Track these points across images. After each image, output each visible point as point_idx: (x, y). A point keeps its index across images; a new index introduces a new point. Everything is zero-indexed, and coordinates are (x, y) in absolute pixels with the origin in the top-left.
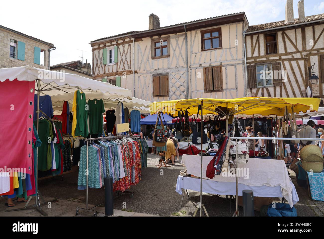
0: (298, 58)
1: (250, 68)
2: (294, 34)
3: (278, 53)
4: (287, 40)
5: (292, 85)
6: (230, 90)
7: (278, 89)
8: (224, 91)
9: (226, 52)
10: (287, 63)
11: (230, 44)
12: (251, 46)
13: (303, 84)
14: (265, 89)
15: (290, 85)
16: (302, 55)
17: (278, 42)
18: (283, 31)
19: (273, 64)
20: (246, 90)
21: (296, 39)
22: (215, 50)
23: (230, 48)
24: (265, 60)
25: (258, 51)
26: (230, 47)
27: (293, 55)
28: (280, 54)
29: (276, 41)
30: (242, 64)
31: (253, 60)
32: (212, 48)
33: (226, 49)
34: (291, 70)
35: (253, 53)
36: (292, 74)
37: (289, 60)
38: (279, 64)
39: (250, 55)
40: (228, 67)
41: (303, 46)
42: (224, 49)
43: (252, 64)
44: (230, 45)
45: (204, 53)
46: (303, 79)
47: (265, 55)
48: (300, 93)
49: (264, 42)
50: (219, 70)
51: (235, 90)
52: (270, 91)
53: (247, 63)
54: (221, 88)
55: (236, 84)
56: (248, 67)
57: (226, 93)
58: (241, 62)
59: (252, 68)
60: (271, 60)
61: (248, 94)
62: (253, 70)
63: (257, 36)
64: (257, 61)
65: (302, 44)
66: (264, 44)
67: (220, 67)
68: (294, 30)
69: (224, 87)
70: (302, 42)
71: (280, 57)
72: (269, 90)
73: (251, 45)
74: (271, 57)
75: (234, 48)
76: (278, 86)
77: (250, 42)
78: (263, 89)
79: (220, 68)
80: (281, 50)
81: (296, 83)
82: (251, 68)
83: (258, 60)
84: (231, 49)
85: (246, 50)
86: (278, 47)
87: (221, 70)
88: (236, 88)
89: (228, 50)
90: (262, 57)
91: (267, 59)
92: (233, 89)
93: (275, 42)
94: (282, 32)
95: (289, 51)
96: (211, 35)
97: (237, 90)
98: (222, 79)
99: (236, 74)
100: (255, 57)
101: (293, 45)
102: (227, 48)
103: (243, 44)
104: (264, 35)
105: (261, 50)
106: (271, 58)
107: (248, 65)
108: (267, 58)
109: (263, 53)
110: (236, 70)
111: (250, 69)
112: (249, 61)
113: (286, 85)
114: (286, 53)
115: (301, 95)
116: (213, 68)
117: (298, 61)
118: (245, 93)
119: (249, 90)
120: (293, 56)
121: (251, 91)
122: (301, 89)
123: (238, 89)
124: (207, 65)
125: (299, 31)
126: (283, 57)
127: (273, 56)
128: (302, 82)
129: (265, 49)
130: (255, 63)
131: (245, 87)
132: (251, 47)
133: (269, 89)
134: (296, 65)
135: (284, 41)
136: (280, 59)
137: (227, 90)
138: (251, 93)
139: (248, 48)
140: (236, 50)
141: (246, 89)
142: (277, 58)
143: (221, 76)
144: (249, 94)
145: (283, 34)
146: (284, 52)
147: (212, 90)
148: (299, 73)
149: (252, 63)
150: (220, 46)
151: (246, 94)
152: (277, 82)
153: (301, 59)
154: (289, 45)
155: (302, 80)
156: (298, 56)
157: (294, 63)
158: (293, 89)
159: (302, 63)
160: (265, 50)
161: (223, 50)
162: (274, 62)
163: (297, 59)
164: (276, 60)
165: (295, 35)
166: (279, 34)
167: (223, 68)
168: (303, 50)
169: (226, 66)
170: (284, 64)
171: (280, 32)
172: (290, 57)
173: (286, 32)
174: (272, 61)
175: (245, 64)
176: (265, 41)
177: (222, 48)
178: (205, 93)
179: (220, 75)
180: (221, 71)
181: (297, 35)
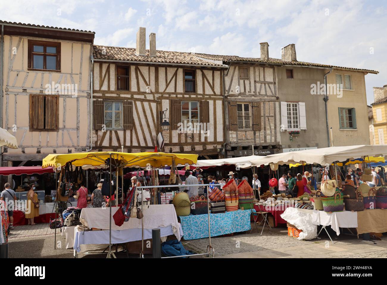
0: (150, 99)
1: (97, 103)
2: (148, 72)
3: (130, 90)
4: (140, 77)
5: (143, 130)
6: (69, 130)
7: (128, 133)
8: (60, 131)
9: (66, 79)
10: (139, 104)
11: (72, 68)
12: (100, 77)
13: (154, 130)
14: (113, 132)
15: (141, 130)
16: (154, 97)
17: (131, 78)
18: (136, 66)
19: (124, 103)
20: (91, 132)
21: (149, 78)
22: (50, 72)
23: (71, 74)
24: (115, 97)
25: (107, 84)
26: (72, 72)
27: (145, 95)
28: (132, 92)
29: (129, 75)
30: (86, 97)
31: (100, 95)
32: (45, 68)
33: (66, 73)
34: (143, 112)
35: (101, 85)
36: (144, 117)
37: (142, 101)
38: (131, 103)
39: (97, 88)
40: (67, 98)
41: (156, 87)
42: (64, 73)
43: (99, 100)
44: (72, 70)
45: (32, 73)
46: (154, 124)
47: (116, 91)
48: (151, 140)
49: (115, 75)
50: (54, 101)
51: (76, 131)
52: (119, 135)
53: (94, 97)
54: (56, 126)
55: (78, 123)
56: (94, 102)
57: (62, 134)
58: (86, 95)
59: (100, 105)
60: (122, 97)
61: (93, 137)
62: (101, 108)
63: (107, 65)
64: (105, 96)
65: (155, 85)
66: (115, 77)
67: (56, 97)
68: (147, 67)
69: (61, 126)
70: (155, 83)
71: (132, 95)
72: (118, 133)
73: (99, 75)
74: (122, 94)
75: (78, 74)
76: (129, 129)
77: (99, 71)
78: (111, 132)
79: (55, 99)
80: (134, 88)
81: (147, 127)
82: (98, 104)
83: (107, 95)
84: (73, 76)
85: (93, 81)
86: (131, 83)
87: (56, 102)
88: (78, 129)
89: (69, 76)
90: (112, 92)
91: (118, 96)
92: (73, 129)
93: (127, 76)
94: (136, 67)
95: (142, 90)
96: (45, 50)
97: (78, 131)
98: (59, 114)
99: (78, 110)
100: (104, 91)
101: (146, 84)
102: (67, 74)
103: (89, 72)
104: (116, 66)
105: (111, 84)
106: (122, 96)
107: (95, 99)
108: (117, 94)
109: (113, 88)
110: (78, 104)
111: (97, 106)
112: (95, 94)
113: (137, 129)
114: (139, 93)
115: (152, 142)
116: (45, 97)
117: (150, 103)
118: (89, 136)
119: (94, 132)
120: (145, 97)
121: (97, 134)
122: (152, 135)
123: (80, 129)
124: (36, 92)
125: (153, 69)
126: (136, 96)
127: (125, 94)
128: (154, 127)
129: (115, 84)
130: (104, 99)
131: (89, 128)
132: (99, 78)
133: (118, 132)
134: (148, 107)
135: (137, 78)
136: (132, 98)
137: (65, 130)
138: (96, 136)
139: (95, 78)
140: (80, 78)
141: (90, 131)
142: (129, 96)
143: (57, 110)
144: (93, 136)
145: (137, 69)
146: (136, 90)
147: (43, 128)
148: (151, 116)
149: (100, 98)
150: (58, 68)
151: (91, 137)
152: (128, 125)
153: (154, 101)
154: (142, 84)
155: (153, 125)
156: (150, 97)
157: (146, 104)
158: (144, 134)
159: (154, 105)
160: (115, 85)
161: (61, 74)
162: (126, 101)
163: (149, 101)
164: (127, 99)
165: (148, 74)
166: (133, 68)
167: (61, 100)
168: (155, 92)
169: (64, 96)
170: (135, 104)
171: (134, 66)
172: (142, 97)
173: (140, 68)
174: (123, 99)
175: (91, 98)
176: (117, 73)
177: (60, 71)
178: (30, 131)
179: (55, 108)
180: (56, 103)
181: (151, 73)
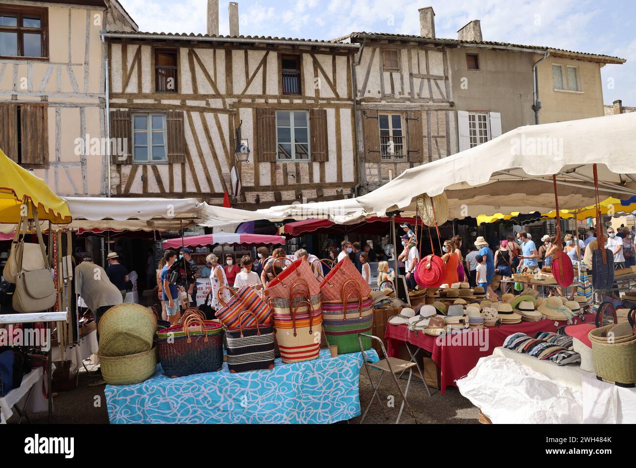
0: (218, 107)
1: (117, 117)
2: (212, 60)
3: (179, 92)
4: (198, 68)
5: (205, 163)
6: (67, 165)
7: (177, 168)
8: (52, 168)
9: (59, 73)
10: (195, 116)
11: (70, 53)
12: (123, 69)
13: (226, 163)
14: (149, 168)
15: (202, 162)
16: (224, 103)
17: (180, 69)
18: (190, 48)
19: (168, 115)
20: (108, 169)
21: (215, 69)
22: (30, 61)
23: (69, 64)
24: (151, 104)
25: (137, 82)
26: (70, 61)
27: (208, 101)
28: (183, 95)
29: (176, 65)
30: (98, 106)
31: (124, 101)
32: (21, 55)
33: (59, 64)
34: (204, 132)
35: (126, 84)
36: (206, 140)
37: (201, 110)
38: (181, 115)
39: (117, 88)
40: (62, 109)
41: (227, 85)
42: (55, 63)
43: (122, 110)
44: (70, 57)
46: (226, 152)
47: (153, 94)
48: (220, 181)
49: (152, 64)
50: (39, 114)
51: (80, 167)
52: (160, 173)
53: (111, 105)
54: (44, 158)
56: (112, 114)
57: (56, 173)
58: (97, 101)
59: (122, 118)
60: (165, 105)
61: (111, 178)
62: (125, 124)
63: (136, 47)
64: (133, 104)
65: (226, 81)
66: (152, 68)
67: (43, 107)
68: (211, 51)
69: (52, 158)
70: (226, 78)
71: (183, 101)
72: (159, 170)
73: (121, 66)
74: (165, 99)
75: (81, 65)
76: (178, 163)
77: (121, 58)
78: (145, 167)
79: (41, 110)
80: (186, 88)
81: (212, 159)
82: (119, 118)
83: (136, 101)
84: (73, 67)
85: (110, 76)
86: (180, 80)
87: (43, 115)
88: (83, 163)
89: (64, 67)
90: (146, 96)
91: (156, 102)
92: (75, 163)
94: (189, 51)
95: (201, 91)
96: (20, 23)
97: (84, 167)
98: (47, 138)
99: (83, 129)
100: (131, 94)
101: (208, 80)
102: (61, 64)
103: (102, 61)
104: (152, 49)
105: (143, 81)
106: (165, 102)
107: (114, 110)
108: (156, 100)
109: (148, 87)
110: (83, 119)
111: (117, 121)
112: (114, 101)
113: (193, 160)
114: (196, 96)
115: (222, 184)
116: (19, 107)
117: (217, 115)
118: (104, 175)
119: (114, 168)
120: (208, 104)
121: (119, 171)
122: (222, 172)
123: (88, 164)
124: (5, 97)
125: (221, 53)
126: (189, 103)
127: (170, 98)
128: (225, 157)
129: (152, 80)
130: (130, 108)
131: (104, 160)
132: (121, 71)
133: (159, 167)
134: (214, 121)
135: (192, 70)
136: (183, 105)
137: (59, 166)
138: (118, 175)
139: (114, 72)
140: (86, 72)
141: (106, 166)
142: (177, 102)
143: (45, 129)
144: (112, 176)
145: (192, 54)
146: (191, 92)
148: (219, 139)
149: (123, 107)
150: (44, 55)
151: (107, 178)
152: (176, 154)
153: (224, 111)
154: (202, 80)
155: (224, 154)
156: (217, 103)
157: (209, 116)
158: (207, 170)
159: (224, 118)
160: (152, 83)
161: (50, 65)
162: (171, 111)
163: (215, 111)
164: (174, 107)
165: (212, 62)
166: (184, 52)
167: (51, 112)
168: (227, 94)
169: (57, 105)
170: (190, 117)
171: (185, 49)
172: (202, 104)
173: (197, 51)
174: (166, 108)
175: (106, 107)
176: (154, 62)
177: (48, 60)
179: (40, 127)
180: (43, 118)
181: (217, 61)
